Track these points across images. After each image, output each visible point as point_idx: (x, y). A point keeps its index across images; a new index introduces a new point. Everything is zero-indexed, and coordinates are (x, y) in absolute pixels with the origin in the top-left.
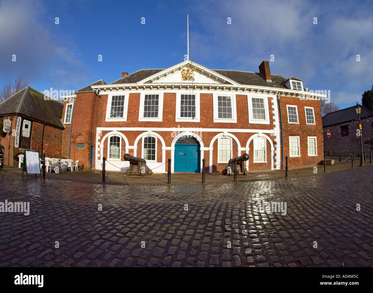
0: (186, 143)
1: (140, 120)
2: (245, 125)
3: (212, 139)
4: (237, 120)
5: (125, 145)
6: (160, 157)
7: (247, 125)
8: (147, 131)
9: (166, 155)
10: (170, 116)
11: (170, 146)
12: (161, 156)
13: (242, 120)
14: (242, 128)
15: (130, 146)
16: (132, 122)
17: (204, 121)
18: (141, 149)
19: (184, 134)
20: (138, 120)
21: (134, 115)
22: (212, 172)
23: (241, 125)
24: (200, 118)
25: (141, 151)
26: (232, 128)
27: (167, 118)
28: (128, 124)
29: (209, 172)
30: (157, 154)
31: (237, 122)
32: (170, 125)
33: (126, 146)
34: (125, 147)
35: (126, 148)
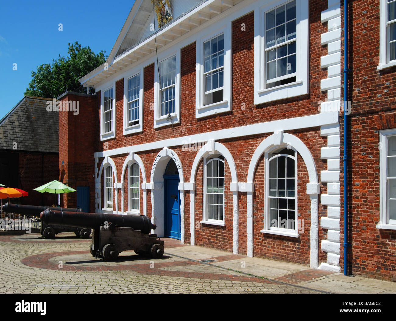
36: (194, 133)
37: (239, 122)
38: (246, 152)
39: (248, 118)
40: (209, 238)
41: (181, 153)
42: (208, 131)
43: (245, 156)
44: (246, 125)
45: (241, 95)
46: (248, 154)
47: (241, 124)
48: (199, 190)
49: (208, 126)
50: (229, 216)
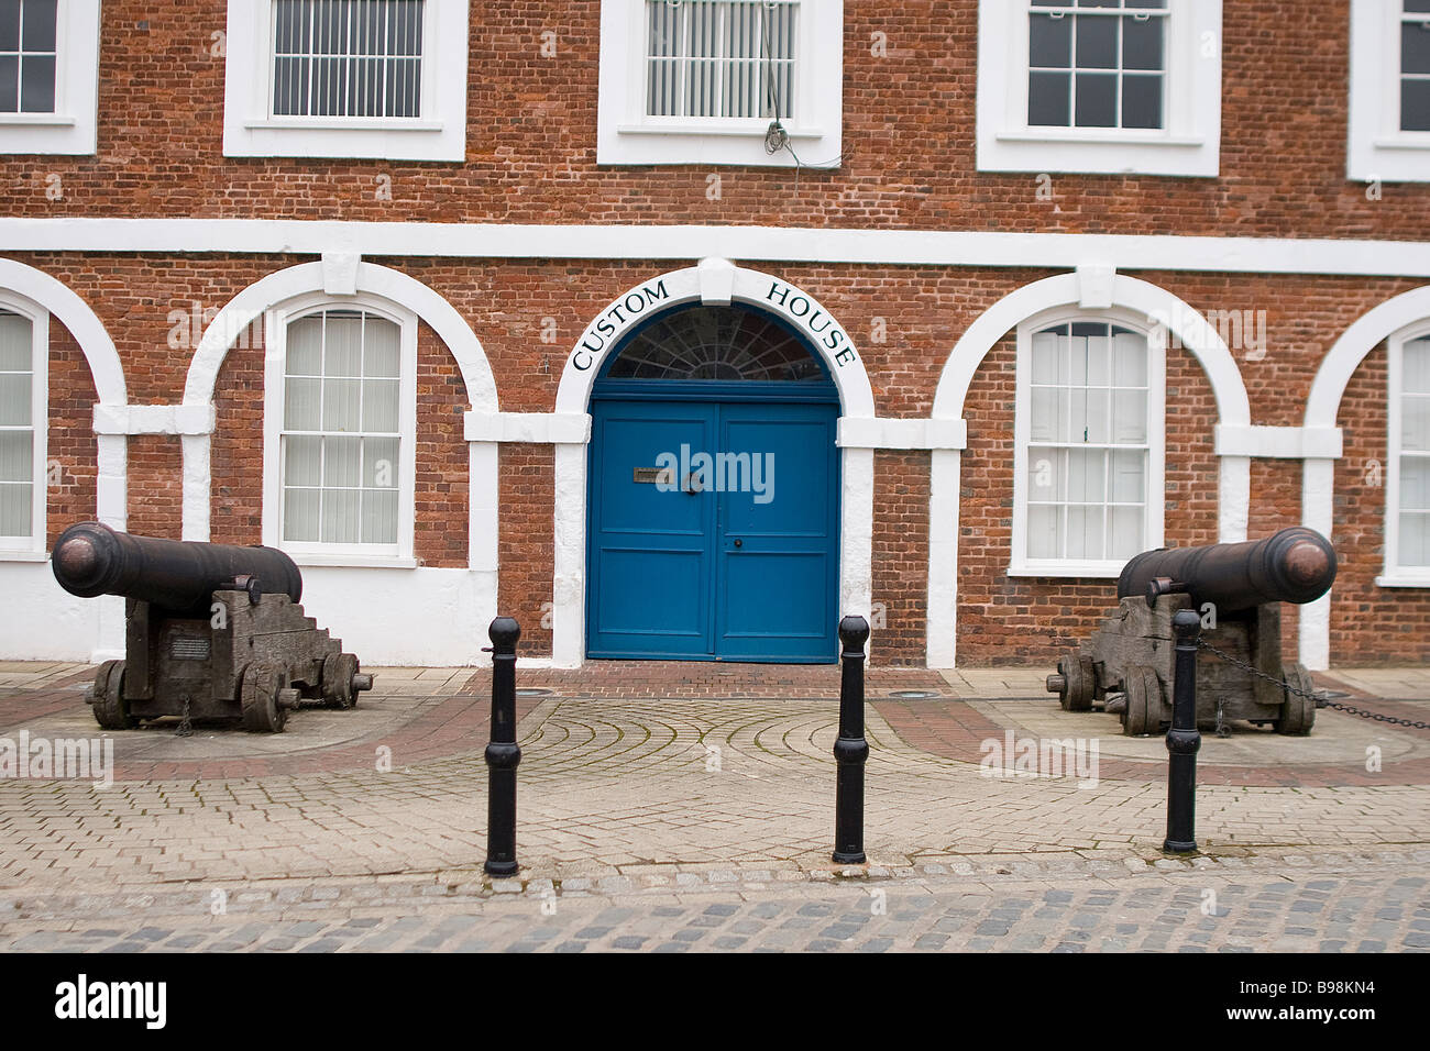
0: (705, 373)
1: (235, 145)
2: (1311, 201)
3: (957, 337)
4: (1226, 145)
5: (93, 396)
6: (443, 516)
7: (1327, 195)
8: (317, 257)
9: (502, 490)
10: (541, 108)
11: (545, 401)
12: (459, 507)
13: (1272, 139)
14: (1269, 224)
15: (140, 409)
16: (159, 158)
17: (881, 158)
18: (258, 436)
19: (679, 287)
20: (220, 140)
21: (174, 92)
22: (960, 661)
23: (1261, 196)
24: (846, 126)
25: (257, 453)
26: (1161, 228)
27: (510, 129)
28: (108, 186)
29: (923, 663)
30: (419, 488)
31: (1225, 166)
32: (544, 194)
33: (100, 410)
34: (90, 417)
35: (97, 427)
36: (952, 223)
37: (1258, 222)
38: (1297, 325)
39: (1312, 215)
40: (1058, 629)
41: (843, 297)
42: (1062, 232)
43: (1291, 341)
44: (1299, 237)
45: (1270, 133)
46: (1304, 333)
47: (1270, 230)
48: (994, 449)
49: (1057, 210)
50: (1190, 541)
